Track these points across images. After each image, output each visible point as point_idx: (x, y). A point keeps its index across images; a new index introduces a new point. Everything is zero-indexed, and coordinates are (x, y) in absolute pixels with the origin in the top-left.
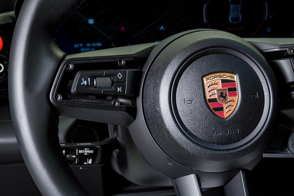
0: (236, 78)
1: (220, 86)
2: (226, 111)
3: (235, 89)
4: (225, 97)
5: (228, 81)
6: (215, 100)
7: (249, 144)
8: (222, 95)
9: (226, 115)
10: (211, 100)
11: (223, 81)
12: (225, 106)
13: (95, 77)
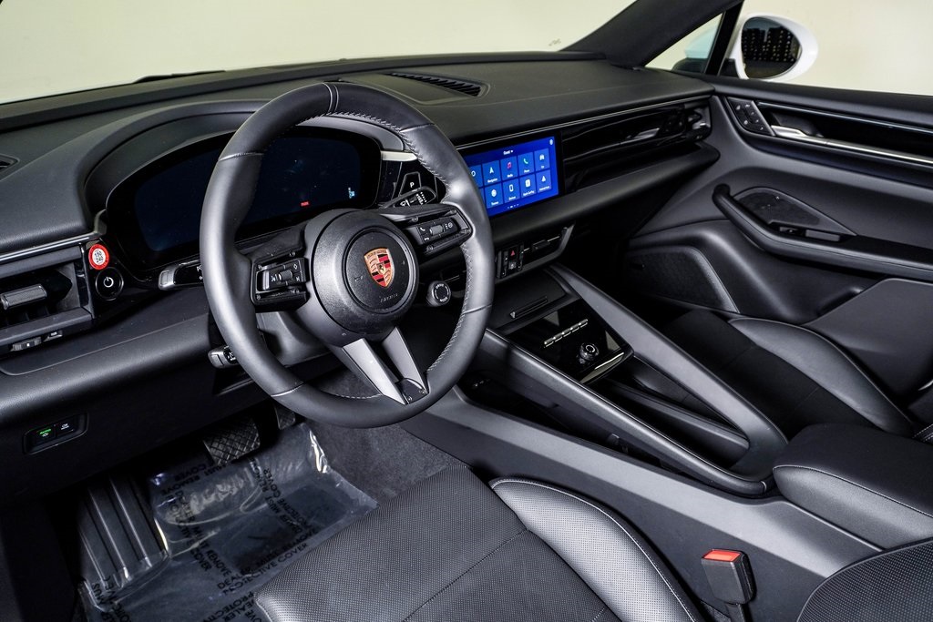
0: (388, 252)
1: (378, 261)
2: (386, 280)
3: (388, 261)
4: (383, 269)
5: (382, 255)
6: (377, 273)
7: (406, 303)
8: (381, 268)
9: (387, 284)
10: (374, 274)
11: (379, 256)
12: (384, 276)
13: (279, 272)
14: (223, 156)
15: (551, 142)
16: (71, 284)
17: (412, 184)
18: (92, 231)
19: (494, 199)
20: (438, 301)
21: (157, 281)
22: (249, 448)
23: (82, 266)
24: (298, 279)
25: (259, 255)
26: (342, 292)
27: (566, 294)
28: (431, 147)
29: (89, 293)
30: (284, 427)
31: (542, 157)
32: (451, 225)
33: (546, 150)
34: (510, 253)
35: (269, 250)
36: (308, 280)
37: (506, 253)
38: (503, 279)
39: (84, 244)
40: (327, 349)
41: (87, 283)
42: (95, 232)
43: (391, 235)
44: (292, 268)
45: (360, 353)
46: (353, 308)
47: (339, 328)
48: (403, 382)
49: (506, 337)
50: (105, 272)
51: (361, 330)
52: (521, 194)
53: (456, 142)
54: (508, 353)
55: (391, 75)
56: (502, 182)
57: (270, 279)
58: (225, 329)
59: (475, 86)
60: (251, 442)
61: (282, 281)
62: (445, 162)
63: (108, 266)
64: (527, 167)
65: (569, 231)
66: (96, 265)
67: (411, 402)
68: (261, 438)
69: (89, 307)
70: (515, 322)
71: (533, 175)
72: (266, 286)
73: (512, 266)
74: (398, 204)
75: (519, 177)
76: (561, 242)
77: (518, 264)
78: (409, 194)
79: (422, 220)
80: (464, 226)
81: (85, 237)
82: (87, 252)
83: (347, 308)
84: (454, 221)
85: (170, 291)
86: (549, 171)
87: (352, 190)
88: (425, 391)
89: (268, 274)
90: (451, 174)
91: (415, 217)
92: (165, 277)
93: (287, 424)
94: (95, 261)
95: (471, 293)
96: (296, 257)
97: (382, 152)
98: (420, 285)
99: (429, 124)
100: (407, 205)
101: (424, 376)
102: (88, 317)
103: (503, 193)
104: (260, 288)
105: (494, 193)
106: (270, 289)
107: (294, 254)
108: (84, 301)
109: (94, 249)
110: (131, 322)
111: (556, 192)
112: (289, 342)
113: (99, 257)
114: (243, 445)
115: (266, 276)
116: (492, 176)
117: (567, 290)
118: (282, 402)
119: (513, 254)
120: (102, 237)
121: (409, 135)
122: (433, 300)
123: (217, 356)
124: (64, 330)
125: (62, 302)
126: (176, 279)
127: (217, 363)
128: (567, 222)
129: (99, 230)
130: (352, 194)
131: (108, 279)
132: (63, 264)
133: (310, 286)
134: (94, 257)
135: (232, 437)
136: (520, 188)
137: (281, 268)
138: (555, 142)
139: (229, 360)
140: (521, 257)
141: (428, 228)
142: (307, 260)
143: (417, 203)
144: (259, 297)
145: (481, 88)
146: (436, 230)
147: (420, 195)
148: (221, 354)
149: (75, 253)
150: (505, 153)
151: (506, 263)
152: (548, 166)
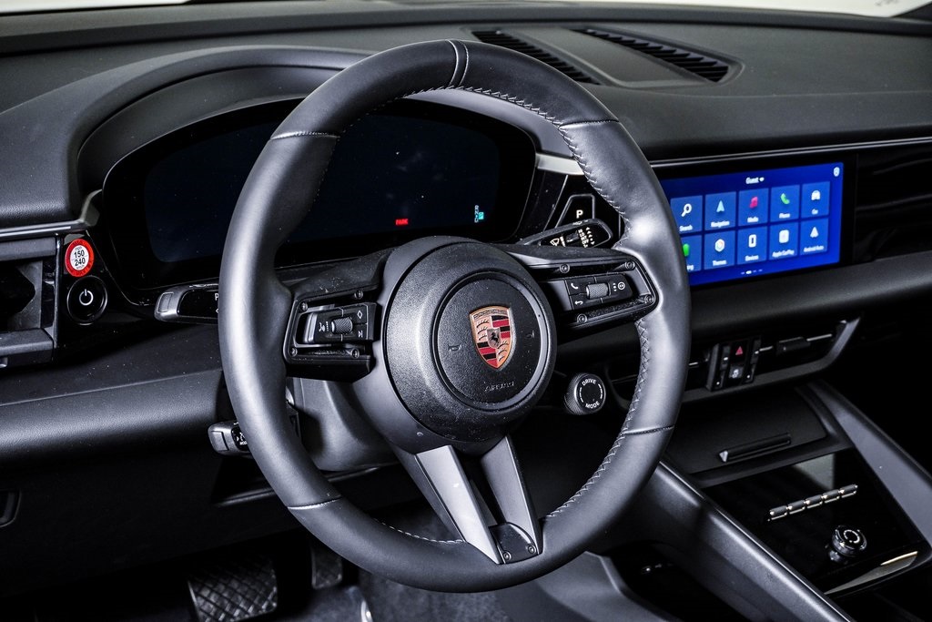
0: (509, 313)
1: (490, 326)
2: (499, 357)
3: (508, 328)
4: (496, 340)
5: (500, 317)
6: (485, 344)
7: (526, 400)
8: (494, 338)
9: (499, 364)
10: (481, 345)
11: (494, 318)
12: (498, 351)
13: (333, 319)
14: (280, 133)
15: (837, 171)
16: (33, 292)
17: (579, 213)
18: (76, 218)
19: (719, 256)
20: (582, 405)
21: (153, 307)
22: (257, 608)
23: (55, 267)
24: (360, 334)
25: (308, 289)
26: (426, 365)
27: (828, 435)
28: (609, 158)
29: (56, 308)
30: (322, 586)
31: (816, 195)
32: (622, 286)
33: (827, 184)
34: (734, 350)
35: (324, 285)
36: (377, 338)
37: (727, 350)
38: (716, 393)
39: (62, 235)
40: (394, 457)
41: (56, 294)
42: (81, 220)
43: (520, 287)
44: (353, 316)
45: (442, 467)
46: (439, 393)
47: (413, 422)
48: (504, 527)
49: (703, 490)
50: (85, 281)
51: (447, 432)
52: (769, 253)
53: (652, 153)
54: (699, 519)
55: (584, 32)
56: (738, 230)
57: (317, 327)
58: (237, 392)
59: (720, 63)
60: (263, 599)
61: (335, 333)
62: (627, 183)
63: (89, 273)
64: (785, 208)
65: (850, 328)
66: (73, 270)
67: (509, 562)
68: (279, 597)
69: (51, 331)
70: (725, 468)
71: (796, 224)
72: (309, 336)
73: (736, 373)
74: (546, 242)
75: (769, 224)
76: (833, 344)
77: (746, 372)
78: (567, 228)
79: (575, 271)
80: (644, 290)
81: (65, 226)
82: (64, 248)
83: (429, 392)
84: (630, 281)
85: (170, 324)
86: (826, 221)
87: (480, 210)
88: (535, 549)
89: (315, 318)
90: (634, 204)
91: (565, 264)
92: (166, 302)
93: (328, 582)
94: (73, 263)
95: (640, 402)
96: (363, 300)
97: (537, 155)
98: (554, 375)
99: (609, 120)
100: (560, 243)
101: (540, 524)
102: (46, 344)
103: (737, 247)
104: (300, 340)
105: (720, 245)
106: (315, 342)
107: (361, 294)
108: (46, 321)
109: (75, 245)
110: (107, 364)
111: (835, 259)
112: (337, 435)
113: (80, 258)
114: (249, 603)
115: (312, 321)
116: (720, 216)
117: (830, 429)
118: (303, 520)
119: (740, 352)
120: (90, 229)
121: (574, 134)
122: (574, 402)
123: (220, 434)
124: (13, 357)
125: (17, 316)
126: (182, 307)
127: (220, 446)
128: (849, 311)
129: (87, 218)
130: (480, 216)
131: (86, 292)
132: (27, 261)
133: (378, 349)
134: (73, 256)
135: (235, 585)
136: (769, 242)
137: (337, 313)
138: (844, 172)
139: (237, 444)
140: (754, 360)
141: (583, 286)
142: (380, 308)
143: (578, 243)
144: (295, 352)
145: (730, 67)
146: (597, 290)
147: (585, 232)
148: (227, 431)
149: (48, 246)
150: (749, 181)
151: (724, 366)
152: (827, 212)
